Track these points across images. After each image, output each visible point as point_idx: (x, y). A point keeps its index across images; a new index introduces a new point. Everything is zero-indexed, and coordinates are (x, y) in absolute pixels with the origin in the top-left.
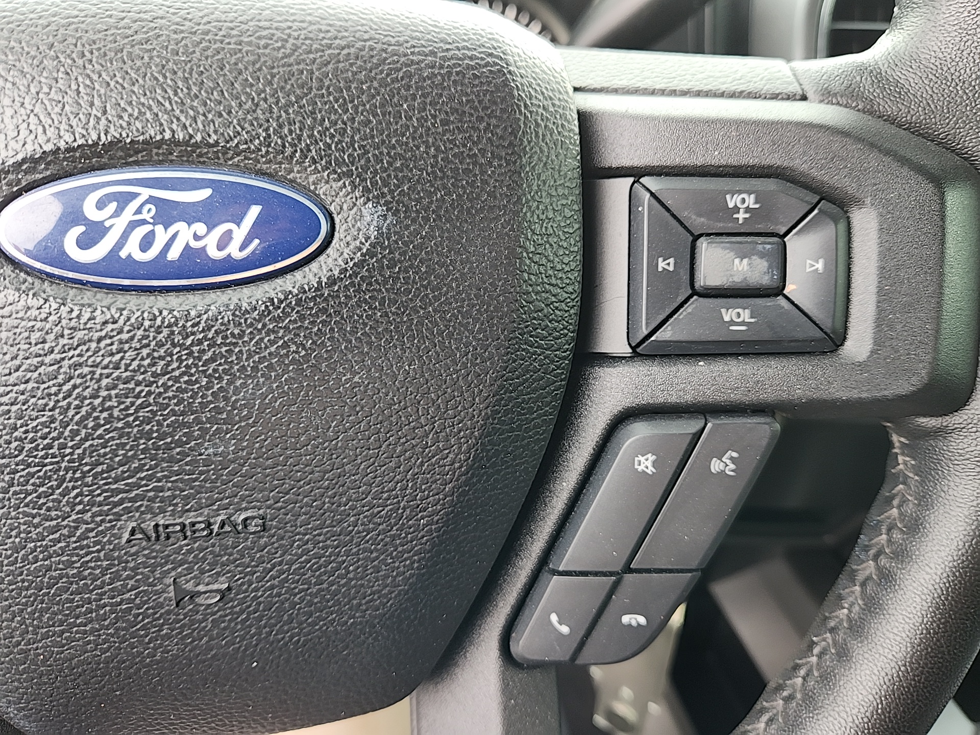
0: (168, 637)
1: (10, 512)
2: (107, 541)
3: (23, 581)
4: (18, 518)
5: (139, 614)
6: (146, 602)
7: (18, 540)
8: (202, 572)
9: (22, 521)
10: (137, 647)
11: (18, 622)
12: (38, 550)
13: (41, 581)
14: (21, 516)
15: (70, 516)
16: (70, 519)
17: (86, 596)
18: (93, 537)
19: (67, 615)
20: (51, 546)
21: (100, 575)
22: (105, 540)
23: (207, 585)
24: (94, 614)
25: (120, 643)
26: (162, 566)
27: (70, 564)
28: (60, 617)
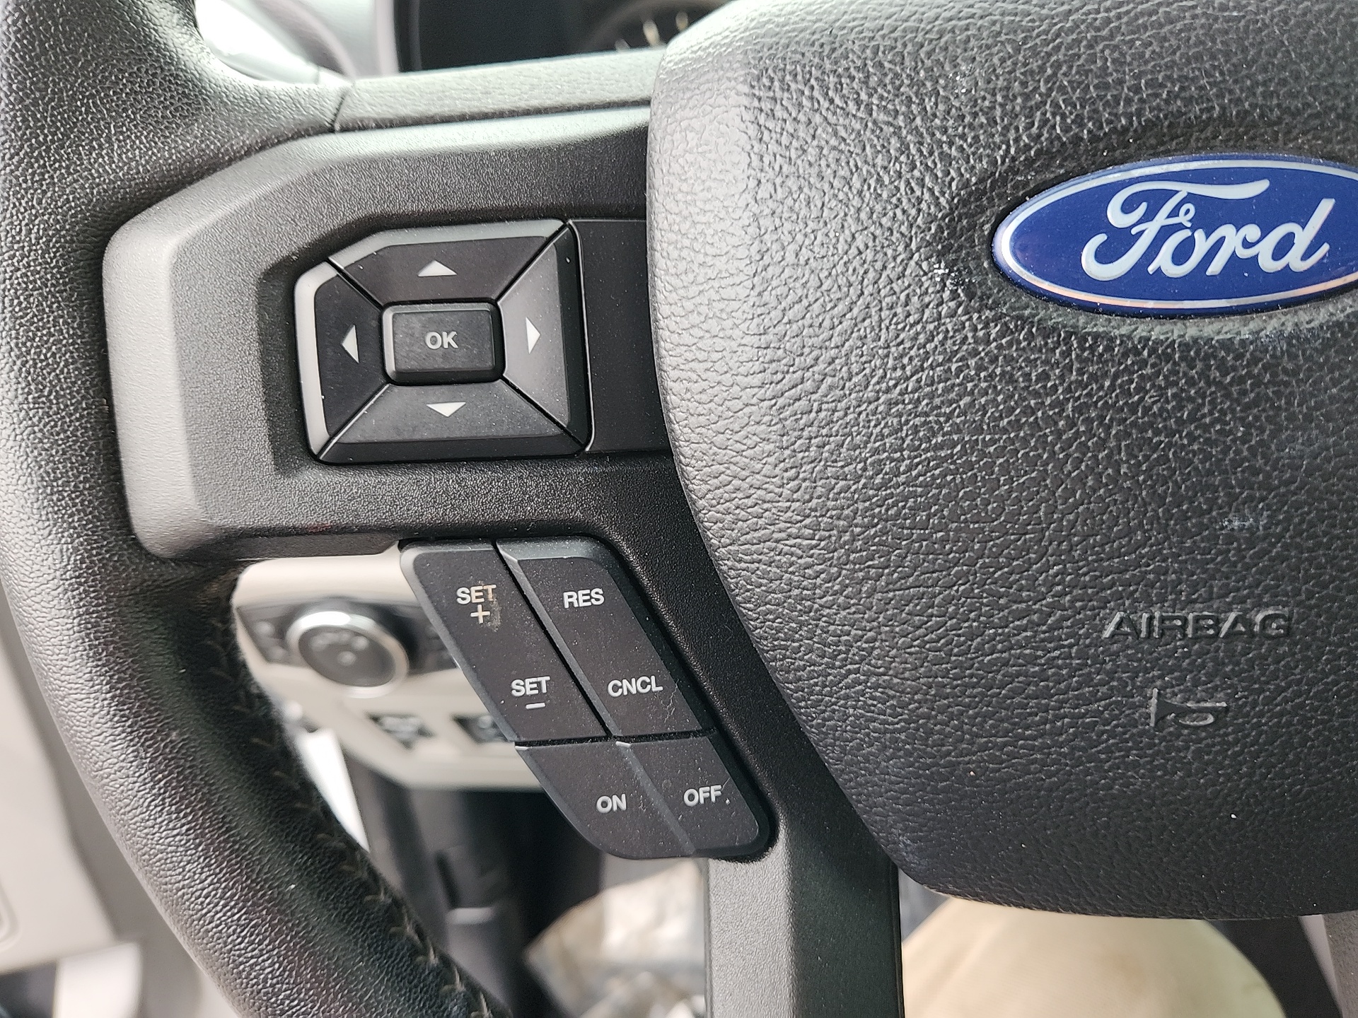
0: (1135, 765)
1: (973, 590)
2: (1083, 634)
3: (971, 676)
4: (982, 597)
5: (1103, 732)
6: (1117, 717)
7: (975, 624)
8: (1196, 683)
9: (985, 601)
10: (1091, 774)
11: (954, 727)
12: (998, 638)
13: (994, 679)
14: (985, 595)
15: (1045, 599)
16: (1044, 602)
17: (1043, 702)
18: (1067, 628)
19: (1015, 724)
20: (1015, 635)
21: (1066, 677)
22: (1081, 632)
23: (1198, 702)
24: (1048, 726)
25: (1072, 767)
26: (1147, 671)
27: (1033, 660)
28: (1006, 725)
